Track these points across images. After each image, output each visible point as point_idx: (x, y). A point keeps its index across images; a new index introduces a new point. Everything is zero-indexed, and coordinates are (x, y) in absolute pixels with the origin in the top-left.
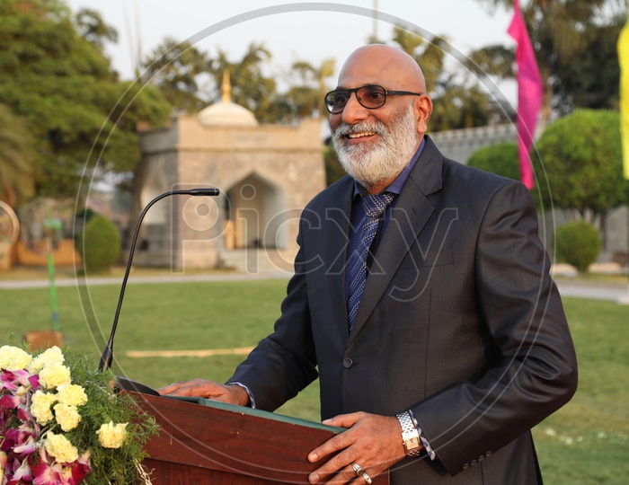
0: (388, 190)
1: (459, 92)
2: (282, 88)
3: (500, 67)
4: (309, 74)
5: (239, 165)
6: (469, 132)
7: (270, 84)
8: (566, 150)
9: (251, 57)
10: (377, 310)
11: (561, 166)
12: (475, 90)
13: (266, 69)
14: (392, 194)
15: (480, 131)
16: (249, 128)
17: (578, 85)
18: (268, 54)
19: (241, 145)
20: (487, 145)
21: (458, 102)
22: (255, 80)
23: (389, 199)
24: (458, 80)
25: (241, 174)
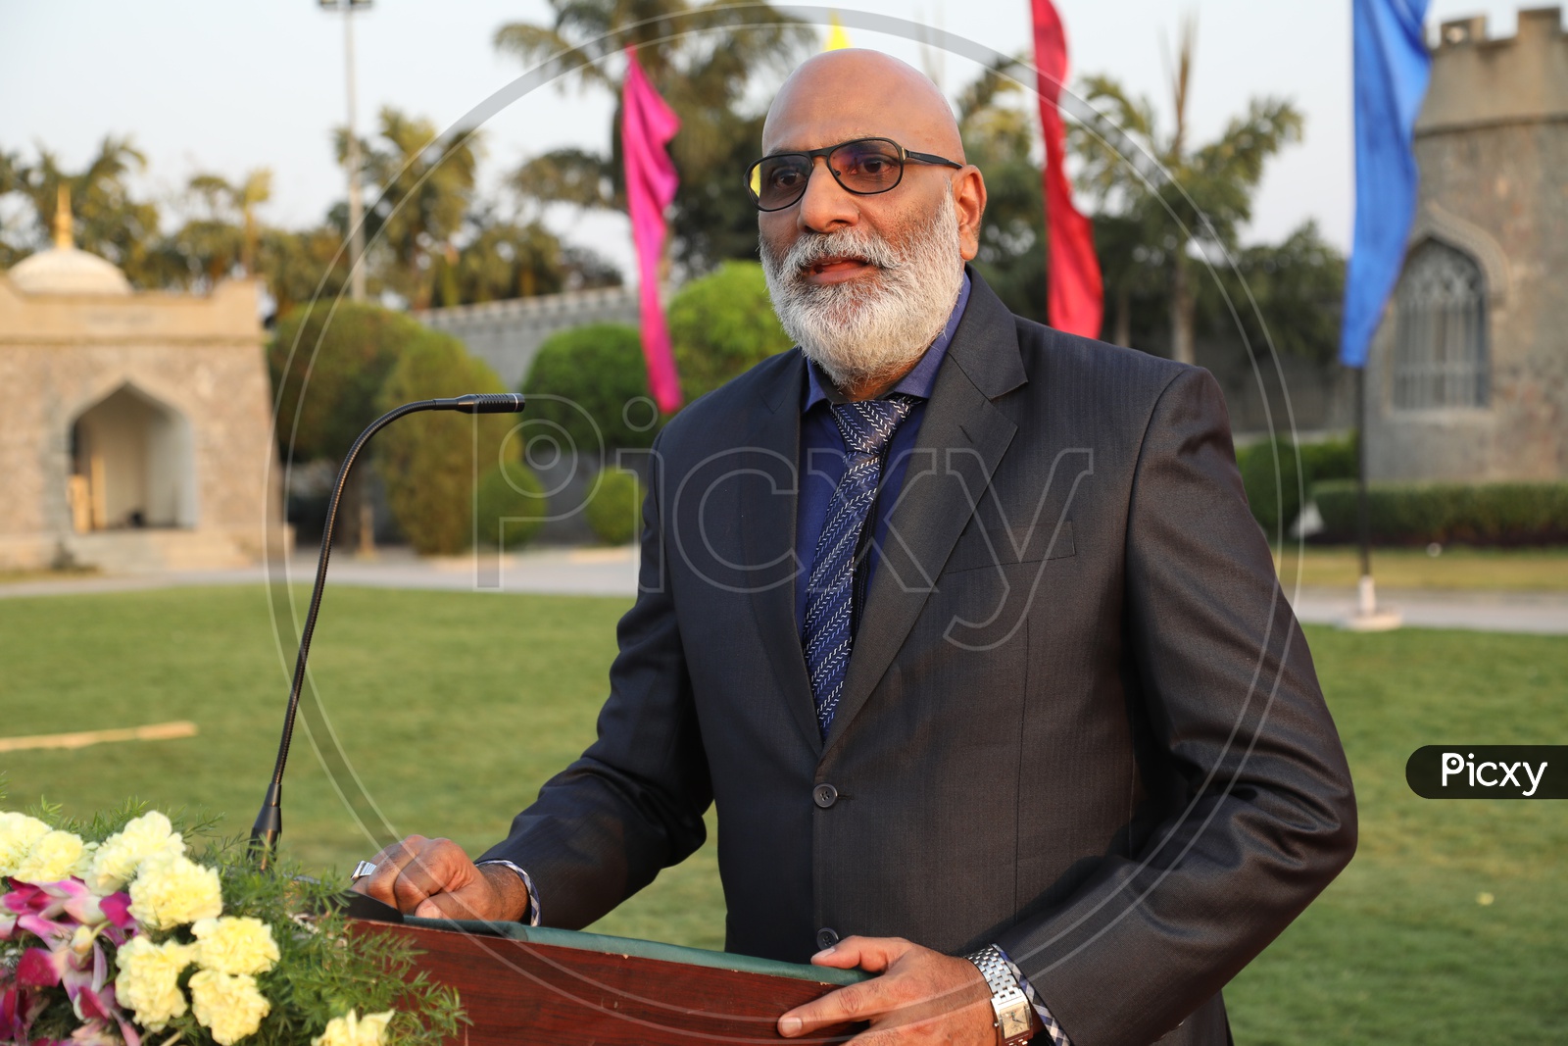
0: (901, 389)
1: (506, 233)
2: (170, 223)
3: (579, 187)
4: (222, 197)
5: (97, 369)
6: (532, 305)
7: (146, 215)
8: (714, 334)
9: (107, 163)
10: (897, 669)
11: (703, 363)
12: (536, 229)
13: (137, 186)
14: (910, 399)
15: (552, 303)
16: (113, 298)
17: (717, 220)
18: (140, 158)
19: (100, 330)
20: (566, 329)
21: (506, 251)
22: (117, 207)
23: (901, 409)
24: (505, 213)
25: (101, 387)
